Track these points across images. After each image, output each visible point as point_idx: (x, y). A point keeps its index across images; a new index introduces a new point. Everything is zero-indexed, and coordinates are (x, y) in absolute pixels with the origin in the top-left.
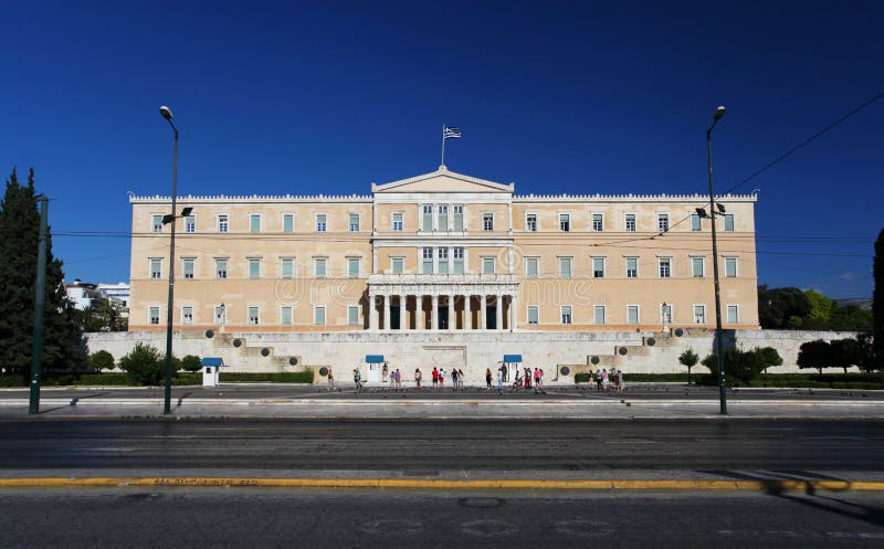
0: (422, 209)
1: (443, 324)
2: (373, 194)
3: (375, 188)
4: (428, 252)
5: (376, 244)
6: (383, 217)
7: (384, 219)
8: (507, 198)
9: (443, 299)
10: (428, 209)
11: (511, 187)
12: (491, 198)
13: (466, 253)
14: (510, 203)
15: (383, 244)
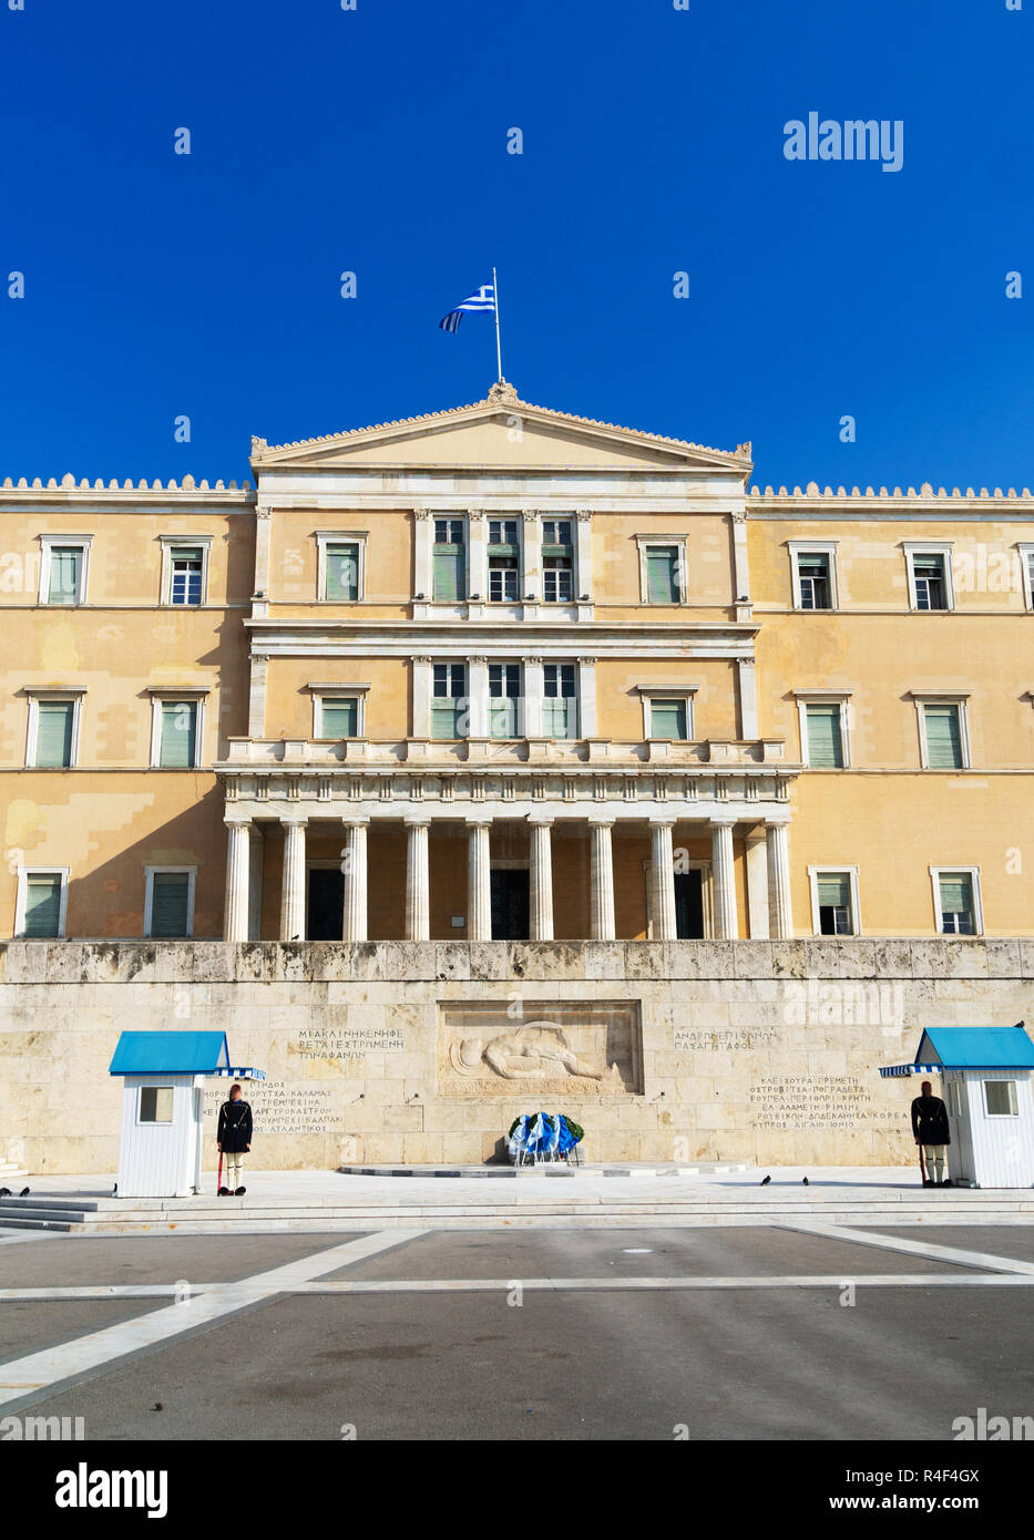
0: (427, 529)
1: (512, 921)
2: (255, 475)
3: (263, 452)
4: (452, 676)
5: (258, 645)
6: (293, 554)
7: (295, 561)
8: (730, 495)
9: (512, 838)
10: (453, 529)
11: (743, 457)
12: (672, 495)
13: (588, 678)
14: (737, 508)
15: (287, 644)
